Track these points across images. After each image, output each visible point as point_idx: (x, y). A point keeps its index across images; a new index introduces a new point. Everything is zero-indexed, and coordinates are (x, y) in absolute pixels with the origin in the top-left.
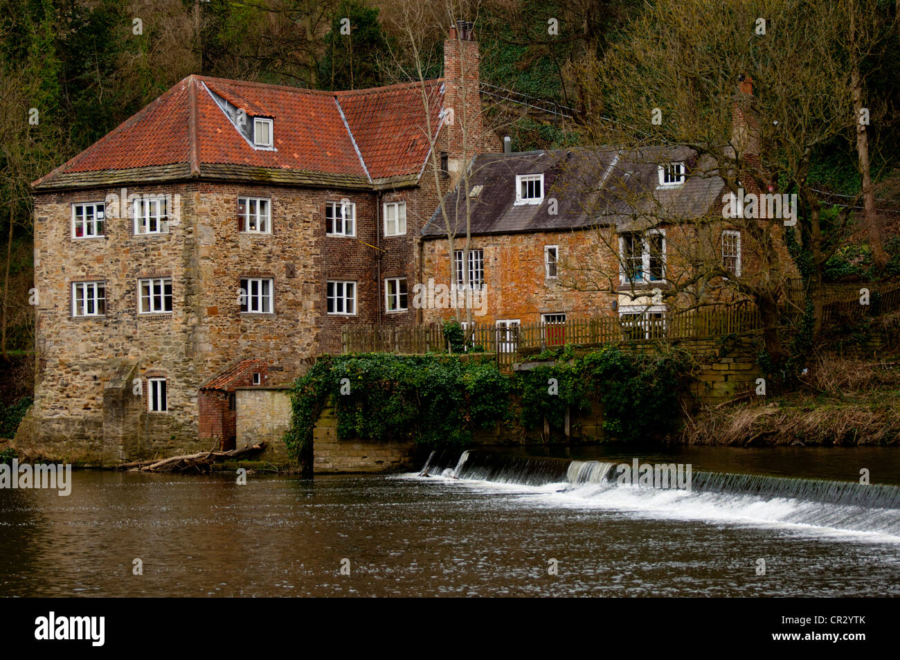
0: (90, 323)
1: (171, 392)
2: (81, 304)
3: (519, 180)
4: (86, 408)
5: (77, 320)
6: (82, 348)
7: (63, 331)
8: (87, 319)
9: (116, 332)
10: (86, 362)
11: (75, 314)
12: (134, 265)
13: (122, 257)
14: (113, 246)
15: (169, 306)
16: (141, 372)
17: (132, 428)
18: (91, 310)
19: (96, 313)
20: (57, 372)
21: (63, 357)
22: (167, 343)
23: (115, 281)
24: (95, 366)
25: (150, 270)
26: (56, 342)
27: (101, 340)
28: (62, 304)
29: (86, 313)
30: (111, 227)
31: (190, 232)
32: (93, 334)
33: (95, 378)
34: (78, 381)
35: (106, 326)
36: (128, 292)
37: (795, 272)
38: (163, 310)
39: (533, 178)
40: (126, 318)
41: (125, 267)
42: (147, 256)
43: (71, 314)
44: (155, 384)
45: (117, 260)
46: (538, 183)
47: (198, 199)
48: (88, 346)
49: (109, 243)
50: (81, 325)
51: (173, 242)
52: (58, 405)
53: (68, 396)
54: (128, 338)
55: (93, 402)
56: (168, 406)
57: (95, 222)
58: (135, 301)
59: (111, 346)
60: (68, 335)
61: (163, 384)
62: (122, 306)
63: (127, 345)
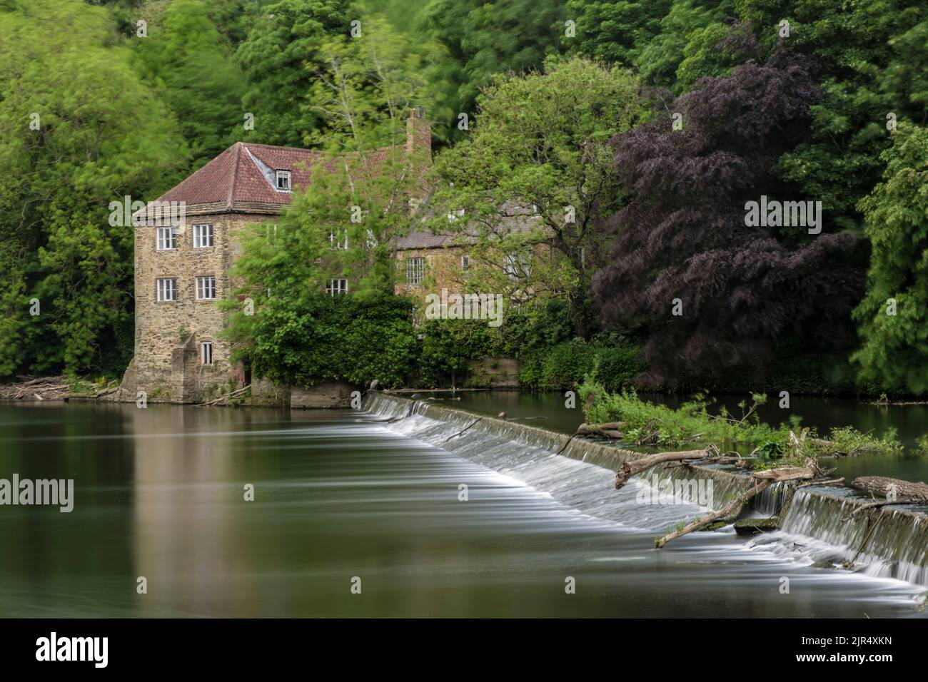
0: (168, 306)
1: (215, 351)
2: (162, 293)
4: (165, 361)
5: (160, 304)
6: (162, 322)
7: (151, 311)
8: (166, 303)
9: (182, 312)
10: (165, 331)
11: (159, 300)
12: (193, 268)
13: (186, 263)
14: (181, 255)
15: (214, 296)
16: (197, 338)
17: (190, 375)
18: (168, 297)
19: (171, 299)
20: (148, 337)
21: (151, 328)
22: (212, 319)
23: (182, 278)
24: (170, 334)
25: (202, 271)
26: (148, 318)
27: (174, 317)
28: (152, 293)
29: (165, 300)
30: (180, 243)
31: (226, 247)
32: (169, 313)
33: (170, 342)
34: (160, 344)
35: (177, 307)
36: (190, 285)
38: (210, 298)
40: (189, 302)
41: (188, 269)
42: (201, 262)
43: (157, 299)
44: (206, 345)
45: (183, 265)
47: (231, 224)
48: (166, 321)
49: (178, 253)
50: (162, 307)
51: (216, 253)
52: (149, 359)
53: (154, 354)
54: (190, 315)
55: (169, 357)
56: (213, 360)
57: (170, 239)
58: (194, 291)
59: (180, 321)
60: (154, 314)
61: (211, 345)
62: (186, 294)
63: (189, 320)
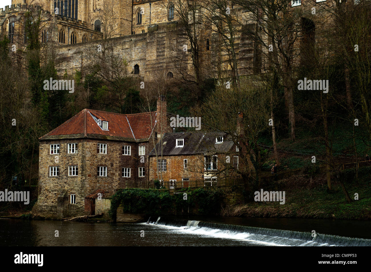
0: (54, 178)
1: (77, 198)
2: (52, 173)
3: (177, 140)
4: (53, 202)
5: (51, 177)
6: (52, 185)
7: (47, 180)
8: (54, 177)
9: (62, 181)
10: (53, 189)
11: (50, 176)
12: (67, 162)
13: (64, 160)
14: (61, 157)
15: (77, 174)
16: (69, 192)
17: (65, 208)
18: (55, 174)
19: (56, 175)
20: (44, 192)
21: (46, 188)
22: (76, 184)
23: (62, 166)
24: (55, 190)
25: (72, 163)
26: (45, 183)
27: (57, 183)
28: (46, 173)
29: (53, 175)
30: (61, 151)
31: (84, 153)
32: (55, 181)
33: (55, 194)
34: (50, 195)
35: (59, 179)
36: (65, 169)
37: (254, 168)
38: (75, 175)
39: (181, 140)
40: (65, 177)
41: (65, 162)
42: (71, 159)
43: (49, 176)
44: (72, 196)
45: (63, 161)
46: (182, 141)
47: (86, 144)
48: (53, 185)
49: (60, 156)
50: (52, 179)
51: (79, 156)
52: (45, 201)
53: (47, 199)
54: (65, 183)
55: (55, 201)
56: (76, 202)
57: (57, 149)
58: (67, 172)
59: (60, 185)
60: (48, 181)
61: (75, 196)
62: (64, 173)
63: (65, 185)
